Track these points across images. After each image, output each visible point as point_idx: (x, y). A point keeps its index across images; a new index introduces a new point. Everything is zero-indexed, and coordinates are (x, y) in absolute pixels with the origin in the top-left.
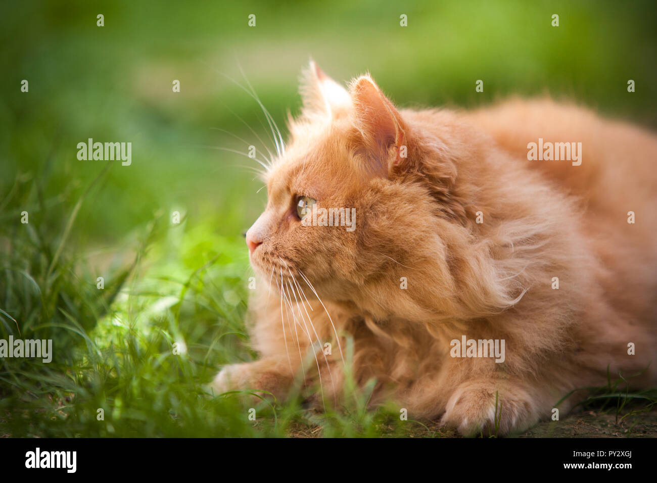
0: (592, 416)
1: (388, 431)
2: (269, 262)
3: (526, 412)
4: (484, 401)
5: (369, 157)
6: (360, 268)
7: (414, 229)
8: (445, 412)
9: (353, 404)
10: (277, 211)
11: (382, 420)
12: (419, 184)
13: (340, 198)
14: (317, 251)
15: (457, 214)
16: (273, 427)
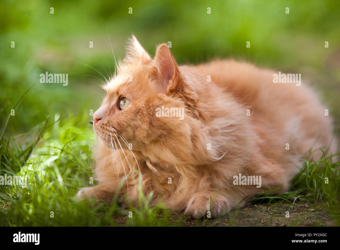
0: (256, 207)
1: (159, 217)
2: (104, 128)
3: (225, 206)
4: (205, 202)
5: (159, 82)
6: (148, 136)
7: (177, 119)
8: (186, 208)
9: (143, 205)
10: (110, 104)
11: (157, 212)
12: (180, 99)
13: (143, 101)
14: (129, 125)
15: (195, 115)
16: (105, 216)
